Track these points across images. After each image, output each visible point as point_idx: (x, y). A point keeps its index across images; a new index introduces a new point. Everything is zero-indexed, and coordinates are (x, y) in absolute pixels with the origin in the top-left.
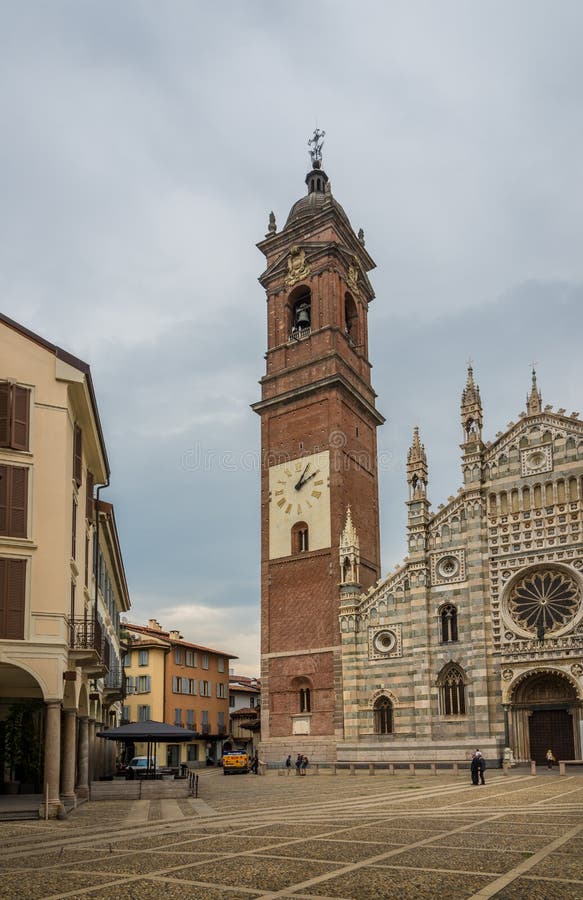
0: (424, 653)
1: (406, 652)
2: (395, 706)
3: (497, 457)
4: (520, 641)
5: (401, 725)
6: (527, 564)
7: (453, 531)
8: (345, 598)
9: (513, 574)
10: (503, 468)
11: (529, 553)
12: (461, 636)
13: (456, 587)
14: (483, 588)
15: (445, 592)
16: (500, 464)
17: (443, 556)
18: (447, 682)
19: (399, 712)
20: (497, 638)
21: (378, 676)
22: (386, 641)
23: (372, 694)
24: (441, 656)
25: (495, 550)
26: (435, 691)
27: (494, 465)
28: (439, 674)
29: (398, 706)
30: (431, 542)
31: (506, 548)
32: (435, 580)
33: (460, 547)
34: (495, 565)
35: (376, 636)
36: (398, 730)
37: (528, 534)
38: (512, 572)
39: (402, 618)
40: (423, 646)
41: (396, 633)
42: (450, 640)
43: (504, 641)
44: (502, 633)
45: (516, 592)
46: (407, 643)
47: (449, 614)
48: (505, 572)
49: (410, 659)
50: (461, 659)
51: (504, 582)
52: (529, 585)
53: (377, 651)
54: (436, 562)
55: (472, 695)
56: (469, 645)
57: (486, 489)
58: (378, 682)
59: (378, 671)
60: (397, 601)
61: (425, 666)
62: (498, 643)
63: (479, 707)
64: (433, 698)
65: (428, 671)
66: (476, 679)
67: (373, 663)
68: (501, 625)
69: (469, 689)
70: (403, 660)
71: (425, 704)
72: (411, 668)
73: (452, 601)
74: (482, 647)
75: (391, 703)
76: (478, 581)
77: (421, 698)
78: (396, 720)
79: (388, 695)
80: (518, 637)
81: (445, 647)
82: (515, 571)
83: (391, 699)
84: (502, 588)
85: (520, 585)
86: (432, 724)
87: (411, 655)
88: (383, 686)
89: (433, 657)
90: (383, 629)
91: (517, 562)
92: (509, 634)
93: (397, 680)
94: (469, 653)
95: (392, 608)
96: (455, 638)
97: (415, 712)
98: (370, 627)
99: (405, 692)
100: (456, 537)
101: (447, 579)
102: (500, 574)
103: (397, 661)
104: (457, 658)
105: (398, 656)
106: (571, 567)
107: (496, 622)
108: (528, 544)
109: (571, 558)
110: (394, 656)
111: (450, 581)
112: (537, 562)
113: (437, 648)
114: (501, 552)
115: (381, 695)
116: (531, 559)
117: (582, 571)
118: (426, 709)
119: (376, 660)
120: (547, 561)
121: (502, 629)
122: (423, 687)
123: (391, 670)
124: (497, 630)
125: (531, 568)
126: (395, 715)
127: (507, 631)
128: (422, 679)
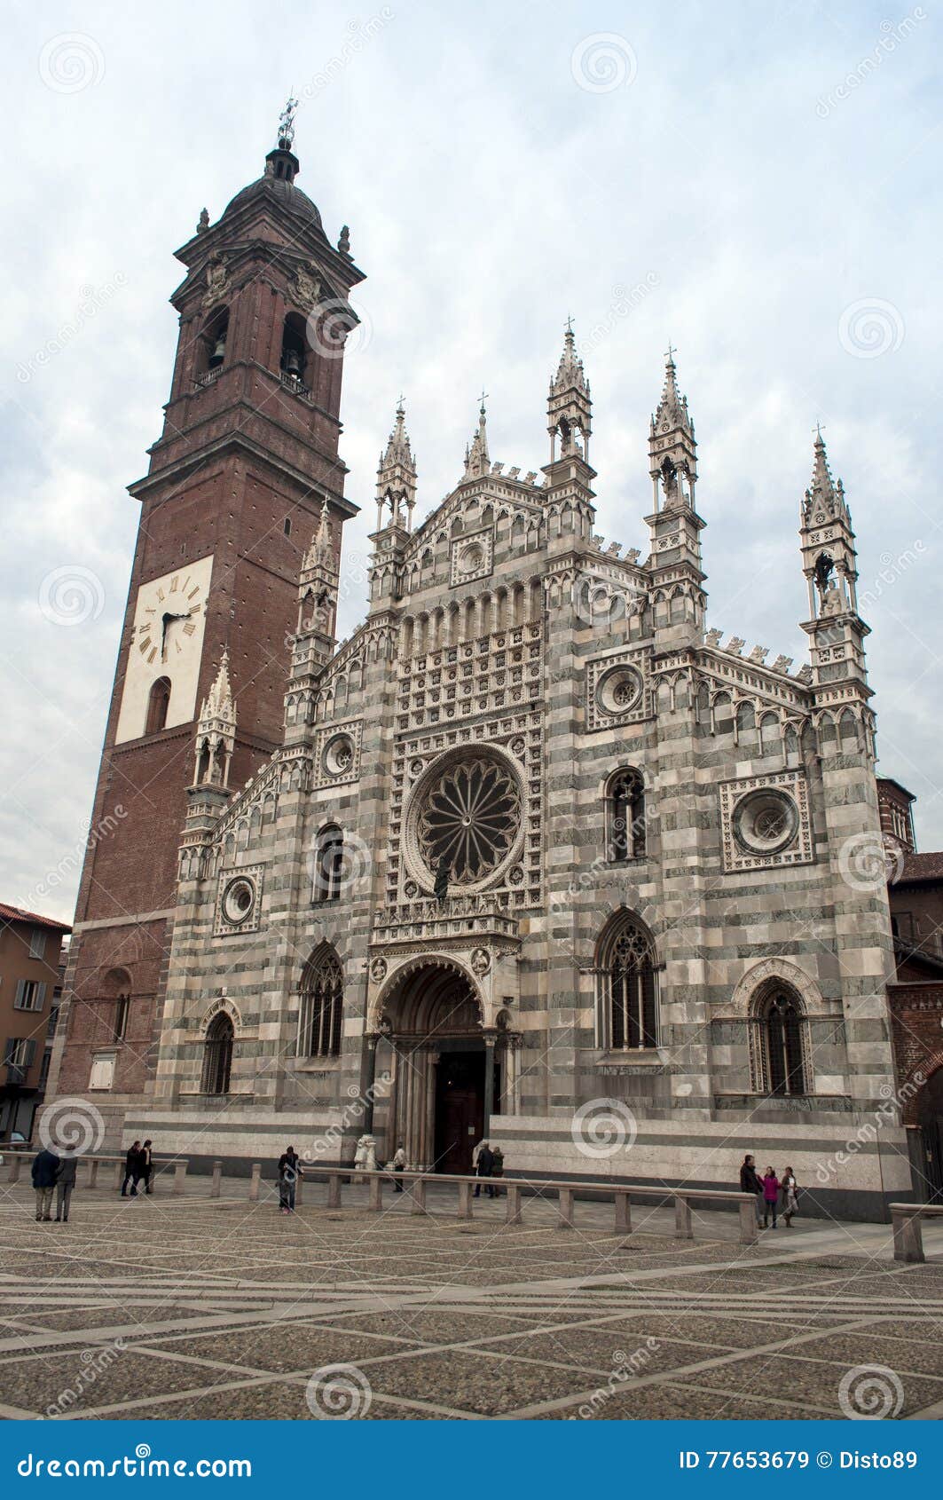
0: (285, 922)
1: (262, 921)
2: (238, 1034)
3: (421, 554)
5: (239, 1077)
6: (447, 746)
7: (352, 688)
8: (195, 813)
9: (425, 765)
10: (426, 574)
11: (450, 725)
13: (345, 792)
14: (380, 794)
15: (329, 802)
16: (424, 567)
17: (333, 734)
18: (319, 986)
19: (240, 1045)
20: (394, 896)
21: (221, 970)
22: (244, 900)
23: (205, 1010)
24: (310, 930)
25: (404, 720)
26: (295, 1004)
27: (415, 569)
28: (305, 967)
29: (242, 1035)
30: (321, 707)
31: (419, 716)
32: (318, 778)
33: (357, 717)
34: (402, 748)
35: (228, 888)
36: (233, 1088)
37: (451, 690)
39: (266, 853)
40: (283, 908)
41: (257, 883)
43: (402, 899)
44: (402, 883)
45: (431, 801)
46: (267, 902)
48: (416, 762)
49: (266, 936)
50: (338, 936)
51: (412, 781)
52: (450, 789)
53: (226, 919)
54: (323, 745)
55: (344, 1014)
56: (351, 908)
57: (401, 610)
58: (219, 981)
59: (222, 960)
61: (282, 950)
62: (392, 903)
63: (350, 1039)
64: (290, 1017)
65: (287, 962)
66: (352, 979)
67: (217, 943)
68: (401, 867)
69: (349, 1000)
70: (257, 937)
71: (274, 1031)
72: (264, 955)
73: (338, 820)
75: (231, 1027)
76: (372, 781)
77: (269, 1017)
78: (236, 1066)
79: (228, 1010)
80: (423, 892)
81: (319, 912)
82: (429, 760)
83: (233, 1017)
84: (407, 791)
85: (437, 789)
86: (279, 1076)
87: (268, 927)
88: (225, 991)
89: (299, 931)
90: (240, 874)
91: (433, 743)
92: (411, 886)
93: (245, 979)
94: (349, 925)
95: (256, 833)
97: (259, 1049)
98: (222, 870)
99: (252, 1005)
100: (355, 697)
101: (335, 776)
102: (408, 765)
103: (251, 939)
104: (332, 935)
105: (254, 929)
106: (507, 751)
107: (394, 860)
108: (450, 708)
109: (508, 733)
110: (248, 930)
111: (338, 782)
112: (460, 742)
113: (307, 913)
114: (413, 725)
115: (221, 1009)
116: (452, 736)
117: (522, 759)
118: (274, 1041)
119: (223, 937)
120: (474, 739)
121: (401, 877)
122: (274, 994)
123: (241, 958)
124: (394, 877)
125: (451, 754)
126: (234, 1053)
127: (409, 879)
128: (276, 977)
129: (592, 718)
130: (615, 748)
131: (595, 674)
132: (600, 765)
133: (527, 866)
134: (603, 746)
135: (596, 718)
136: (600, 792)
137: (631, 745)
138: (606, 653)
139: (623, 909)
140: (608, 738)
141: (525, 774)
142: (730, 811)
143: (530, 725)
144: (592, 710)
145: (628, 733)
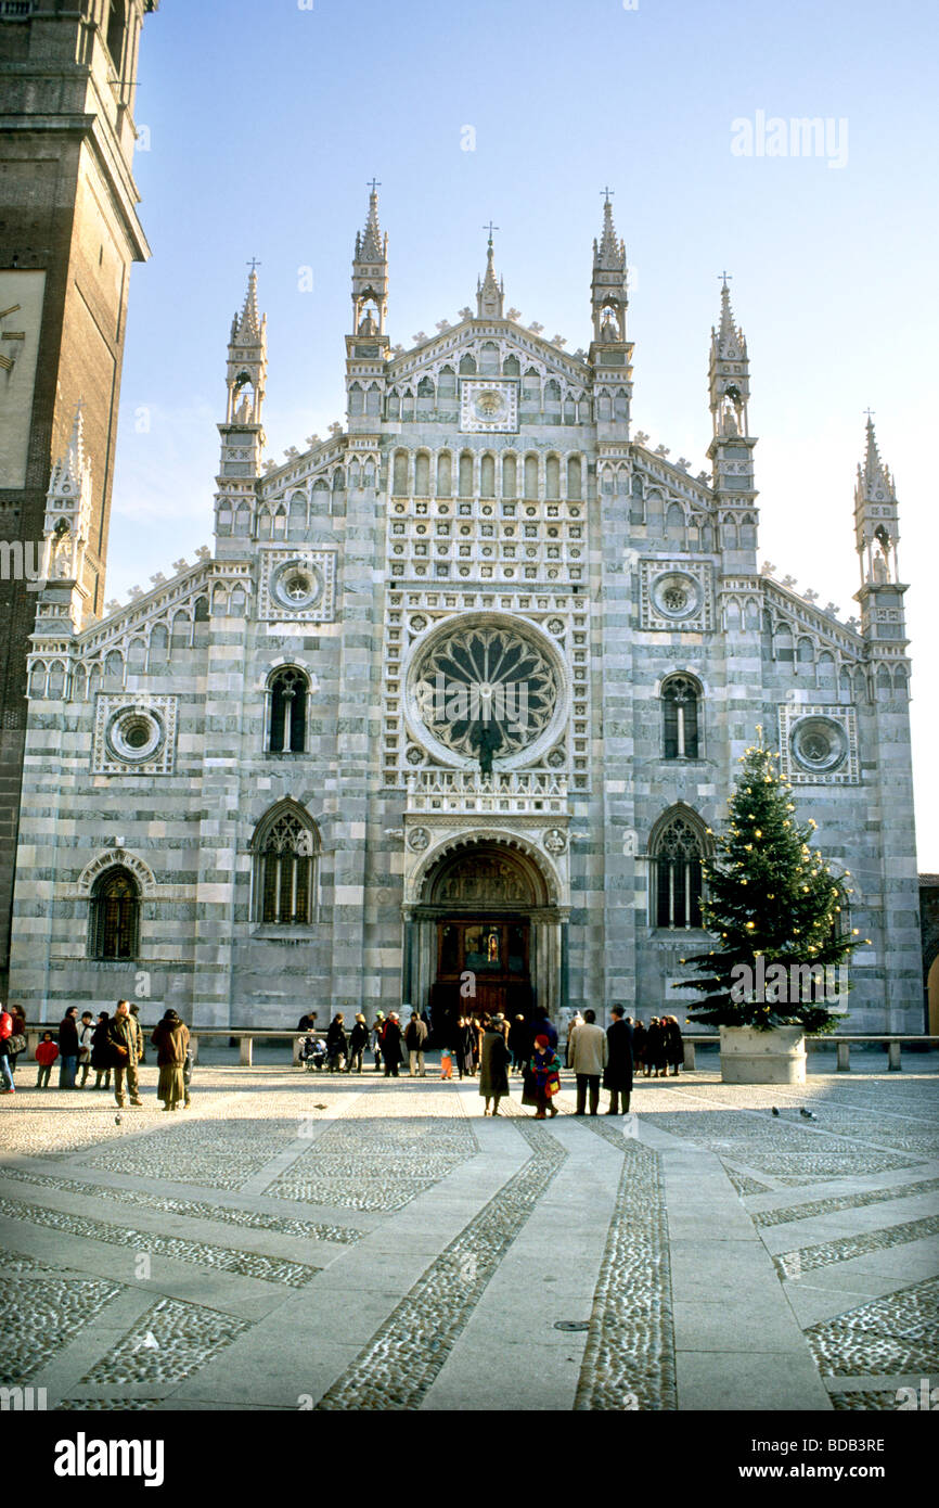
0: (230, 771)
1: (183, 764)
2: (149, 893)
3: (417, 380)
4: (438, 769)
5: (157, 941)
6: (461, 608)
7: (316, 510)
8: (47, 614)
9: (431, 626)
10: (425, 404)
11: (467, 585)
12: (313, 742)
13: (311, 631)
14: (369, 644)
15: (285, 639)
16: (421, 395)
17: (288, 559)
18: (272, 847)
19: (153, 906)
20: (391, 759)
21: (110, 816)
22: (137, 735)
23: (93, 860)
24: (265, 783)
25: (398, 567)
26: (247, 864)
27: (409, 394)
28: (259, 824)
29: (154, 893)
30: (265, 522)
31: (420, 566)
32: (265, 612)
33: (325, 546)
34: (396, 599)
35: (115, 718)
36: (147, 953)
37: (466, 548)
38: (430, 620)
39: (181, 683)
40: (229, 754)
41: (166, 719)
42: (287, 748)
43: (404, 765)
44: (402, 747)
45: (434, 663)
46: (187, 742)
47: (288, 691)
48: (417, 617)
49: (194, 784)
50: (310, 795)
51: (412, 638)
52: (460, 654)
53: (112, 754)
54: (272, 570)
55: (329, 880)
56: (332, 766)
57: (390, 436)
58: (109, 829)
59: (112, 804)
60: (178, 642)
61: (232, 802)
62: (391, 768)
63: (344, 908)
64: (240, 879)
65: (236, 816)
66: (341, 845)
67: (101, 782)
68: (400, 730)
69: (323, 866)
70: (175, 783)
71: (223, 893)
72: (194, 805)
73: (301, 663)
74: (357, 774)
75: (134, 885)
76: (360, 626)
77: (213, 877)
78: (147, 929)
79: (127, 863)
80: (433, 761)
81: (279, 765)
82: (435, 618)
83: (138, 873)
84: (408, 652)
85: (442, 649)
86: (234, 942)
87: (195, 773)
88: (120, 841)
89: (249, 783)
90: (133, 702)
91: (442, 601)
92: (416, 754)
93: (156, 830)
94: (330, 784)
95: (161, 656)
96: (298, 745)
97: (194, 911)
98: (102, 693)
99: (174, 861)
100: (320, 521)
101: (293, 610)
102: (406, 619)
103: (160, 783)
104: (300, 792)
105: (164, 771)
106: (543, 628)
107: (392, 722)
108: (464, 570)
109: (543, 610)
110: (154, 771)
111: (299, 617)
112: (479, 606)
113: (258, 763)
114: (411, 574)
115: (113, 862)
116: (470, 600)
117: (562, 641)
118: (223, 905)
119: (109, 776)
120: (498, 607)
121: (402, 740)
122: (220, 852)
123: (145, 805)
124: (392, 741)
125: (467, 618)
126: (142, 912)
127: (411, 745)
128: (221, 832)
129: (646, 616)
130: (672, 652)
131: (649, 574)
132: (655, 665)
133: (571, 751)
134: (659, 647)
135: (651, 618)
136: (655, 691)
137: (688, 652)
138: (661, 556)
139: (680, 805)
140: (664, 639)
141: (566, 658)
142: (788, 731)
143: (570, 607)
144: (645, 609)
145: (687, 640)
